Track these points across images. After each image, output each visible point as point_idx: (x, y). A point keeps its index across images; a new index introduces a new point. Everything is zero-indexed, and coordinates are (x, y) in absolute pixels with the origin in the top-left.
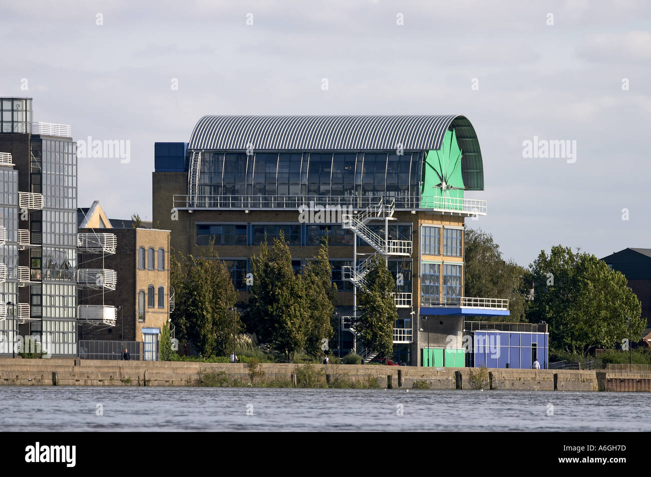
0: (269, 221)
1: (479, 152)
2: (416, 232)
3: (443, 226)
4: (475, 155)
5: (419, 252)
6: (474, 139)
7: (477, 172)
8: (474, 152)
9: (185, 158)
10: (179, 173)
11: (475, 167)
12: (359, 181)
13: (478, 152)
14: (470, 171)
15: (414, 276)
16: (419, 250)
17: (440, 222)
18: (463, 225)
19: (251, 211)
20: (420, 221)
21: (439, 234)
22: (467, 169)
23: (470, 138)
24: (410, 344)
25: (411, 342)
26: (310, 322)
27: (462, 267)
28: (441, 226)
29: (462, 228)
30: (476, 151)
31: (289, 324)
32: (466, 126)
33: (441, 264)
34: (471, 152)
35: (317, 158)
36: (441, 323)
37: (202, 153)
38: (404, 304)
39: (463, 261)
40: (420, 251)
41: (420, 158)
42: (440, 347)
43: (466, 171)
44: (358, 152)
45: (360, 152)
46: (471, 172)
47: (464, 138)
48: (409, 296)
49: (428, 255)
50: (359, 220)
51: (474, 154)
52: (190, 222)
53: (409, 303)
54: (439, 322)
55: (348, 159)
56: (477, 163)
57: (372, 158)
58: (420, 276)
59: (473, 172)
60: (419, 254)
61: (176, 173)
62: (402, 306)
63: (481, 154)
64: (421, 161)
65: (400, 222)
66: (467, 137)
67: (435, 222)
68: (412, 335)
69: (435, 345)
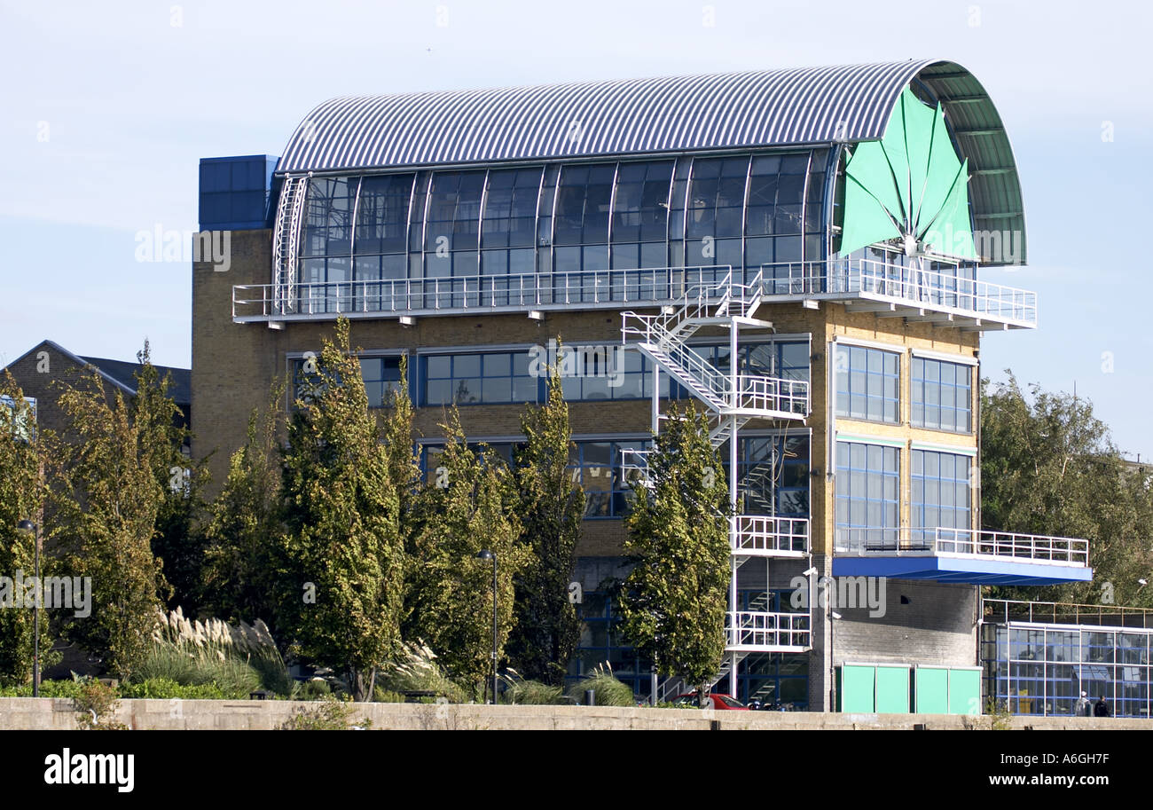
0: (463, 344)
1: (1010, 165)
2: (819, 359)
3: (910, 350)
4: (1002, 175)
5: (827, 410)
6: (996, 132)
7: (1009, 219)
8: (1000, 167)
9: (268, 194)
10: (254, 232)
11: (1004, 208)
12: (679, 230)
13: (1008, 167)
14: (991, 216)
15: (814, 473)
16: (827, 405)
17: (899, 338)
18: (976, 354)
19: (418, 320)
20: (829, 327)
21: (898, 369)
22: (985, 213)
23: (987, 128)
24: (805, 654)
25: (806, 649)
26: (446, 587)
27: (974, 460)
28: (903, 349)
29: (973, 361)
30: (1004, 164)
31: (346, 587)
32: (972, 96)
33: (904, 447)
34: (992, 168)
35: (579, 178)
36: (904, 600)
37: (309, 180)
38: (785, 548)
39: (977, 446)
40: (831, 407)
41: (831, 162)
42: (902, 662)
43: (982, 216)
44: (679, 157)
45: (682, 158)
46: (993, 219)
47: (973, 129)
48: (800, 528)
49: (860, 420)
50: (664, 327)
51: (999, 172)
52: (277, 353)
53: (799, 545)
54: (899, 599)
55: (655, 174)
56: (1009, 193)
57: (713, 169)
58: (830, 474)
59: (1001, 219)
60: (827, 416)
61: (247, 232)
62: (778, 553)
63: (1016, 173)
64: (834, 170)
65: (778, 332)
66: (980, 129)
67: (883, 336)
68: (810, 631)
69: (884, 658)
